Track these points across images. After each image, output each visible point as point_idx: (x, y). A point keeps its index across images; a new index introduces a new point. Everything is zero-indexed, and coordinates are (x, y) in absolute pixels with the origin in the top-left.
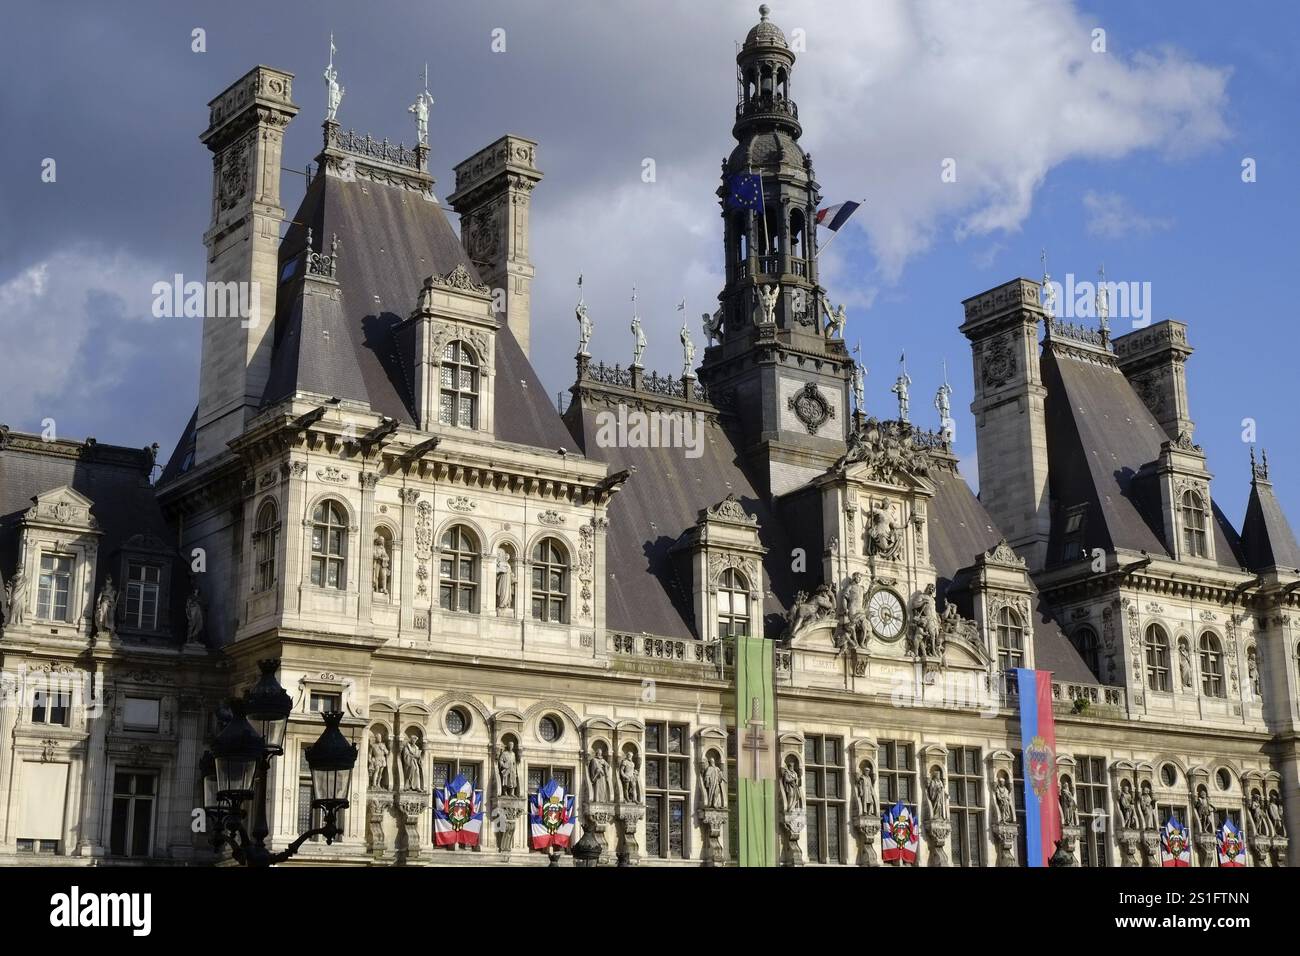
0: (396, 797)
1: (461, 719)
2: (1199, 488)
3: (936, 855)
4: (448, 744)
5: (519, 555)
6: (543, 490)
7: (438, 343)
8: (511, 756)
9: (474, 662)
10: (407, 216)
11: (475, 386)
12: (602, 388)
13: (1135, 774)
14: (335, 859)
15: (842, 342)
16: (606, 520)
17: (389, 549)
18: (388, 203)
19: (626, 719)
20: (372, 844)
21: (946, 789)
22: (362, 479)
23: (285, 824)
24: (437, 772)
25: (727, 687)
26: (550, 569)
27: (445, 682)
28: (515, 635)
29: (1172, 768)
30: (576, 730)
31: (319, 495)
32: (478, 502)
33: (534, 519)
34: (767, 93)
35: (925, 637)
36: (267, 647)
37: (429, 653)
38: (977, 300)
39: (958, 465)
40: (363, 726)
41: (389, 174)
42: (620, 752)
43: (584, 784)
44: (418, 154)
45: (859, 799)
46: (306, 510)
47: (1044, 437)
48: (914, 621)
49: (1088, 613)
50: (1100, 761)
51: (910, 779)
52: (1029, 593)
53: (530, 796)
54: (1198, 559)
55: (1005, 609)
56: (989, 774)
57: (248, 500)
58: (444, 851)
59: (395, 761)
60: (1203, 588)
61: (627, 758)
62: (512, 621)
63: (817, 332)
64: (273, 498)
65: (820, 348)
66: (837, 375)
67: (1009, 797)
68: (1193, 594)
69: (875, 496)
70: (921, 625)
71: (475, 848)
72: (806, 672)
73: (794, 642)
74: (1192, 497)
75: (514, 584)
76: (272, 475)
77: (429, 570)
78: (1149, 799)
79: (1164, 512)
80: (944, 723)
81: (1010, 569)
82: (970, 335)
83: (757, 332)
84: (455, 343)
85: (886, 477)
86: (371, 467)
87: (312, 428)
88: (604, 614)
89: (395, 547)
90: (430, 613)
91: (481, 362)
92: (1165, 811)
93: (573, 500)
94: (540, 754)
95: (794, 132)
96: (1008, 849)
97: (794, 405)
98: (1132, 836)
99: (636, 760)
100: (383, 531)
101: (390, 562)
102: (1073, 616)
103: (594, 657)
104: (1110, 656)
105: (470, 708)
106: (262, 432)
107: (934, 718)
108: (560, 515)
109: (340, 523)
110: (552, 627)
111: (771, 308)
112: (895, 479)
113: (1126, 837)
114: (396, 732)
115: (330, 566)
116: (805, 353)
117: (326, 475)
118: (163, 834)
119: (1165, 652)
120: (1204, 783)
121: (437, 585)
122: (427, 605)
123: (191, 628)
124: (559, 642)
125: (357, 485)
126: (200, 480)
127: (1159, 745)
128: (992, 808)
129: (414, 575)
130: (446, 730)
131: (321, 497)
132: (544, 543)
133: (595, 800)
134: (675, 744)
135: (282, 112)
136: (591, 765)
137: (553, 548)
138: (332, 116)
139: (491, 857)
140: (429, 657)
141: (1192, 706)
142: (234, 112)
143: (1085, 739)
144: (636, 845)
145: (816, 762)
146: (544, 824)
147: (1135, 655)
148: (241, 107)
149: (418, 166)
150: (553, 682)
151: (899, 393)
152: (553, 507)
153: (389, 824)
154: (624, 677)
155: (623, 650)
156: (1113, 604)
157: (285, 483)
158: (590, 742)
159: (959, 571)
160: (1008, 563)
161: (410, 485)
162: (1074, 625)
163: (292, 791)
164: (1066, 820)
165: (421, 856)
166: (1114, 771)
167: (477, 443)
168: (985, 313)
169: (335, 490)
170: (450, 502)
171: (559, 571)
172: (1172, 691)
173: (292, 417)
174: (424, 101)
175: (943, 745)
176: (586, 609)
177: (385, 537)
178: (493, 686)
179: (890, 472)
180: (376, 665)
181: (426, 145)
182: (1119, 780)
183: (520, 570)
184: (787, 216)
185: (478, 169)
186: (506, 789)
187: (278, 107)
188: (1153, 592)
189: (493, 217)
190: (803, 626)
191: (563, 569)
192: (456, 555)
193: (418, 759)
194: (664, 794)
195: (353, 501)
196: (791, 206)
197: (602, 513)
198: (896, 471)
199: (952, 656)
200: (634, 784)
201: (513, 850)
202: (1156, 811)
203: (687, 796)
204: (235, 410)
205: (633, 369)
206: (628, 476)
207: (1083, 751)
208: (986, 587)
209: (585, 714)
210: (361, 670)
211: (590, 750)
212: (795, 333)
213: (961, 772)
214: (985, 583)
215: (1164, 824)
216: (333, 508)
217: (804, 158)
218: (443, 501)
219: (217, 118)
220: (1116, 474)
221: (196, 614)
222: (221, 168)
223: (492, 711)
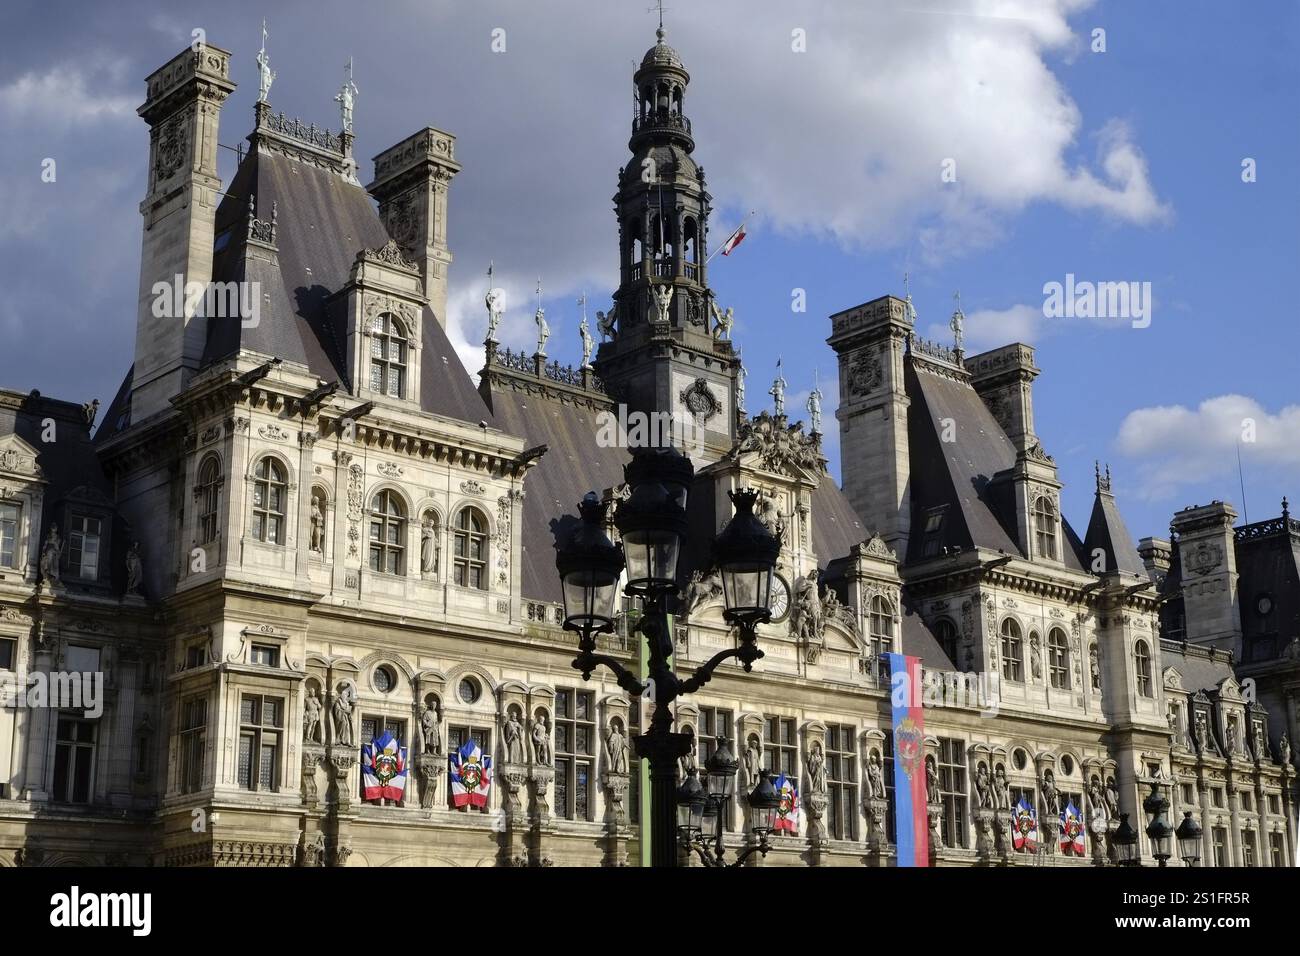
0: (328, 750)
1: (387, 677)
2: (1051, 495)
3: (814, 826)
4: (376, 701)
5: (443, 521)
6: (465, 461)
7: (370, 314)
8: (434, 715)
9: (401, 622)
10: (334, 198)
11: (403, 356)
12: (509, 373)
13: (991, 756)
14: (273, 809)
15: (730, 343)
16: (522, 493)
17: (323, 509)
18: (315, 183)
19: (539, 684)
20: (306, 796)
21: (824, 764)
22: (300, 438)
23: (227, 773)
24: (365, 728)
25: (630, 657)
26: (471, 537)
27: (374, 641)
28: (437, 599)
29: (1022, 753)
30: (493, 693)
31: (261, 452)
32: (406, 468)
33: (456, 488)
34: (664, 110)
35: (808, 619)
36: (211, 598)
37: (360, 611)
38: (844, 315)
39: (827, 465)
40: (300, 680)
41: (316, 157)
42: (533, 717)
43: (500, 745)
44: (343, 141)
45: (747, 770)
46: (248, 465)
47: (906, 442)
48: (798, 604)
49: (947, 606)
50: (959, 744)
51: (792, 753)
52: (899, 584)
53: (450, 755)
54: (1048, 561)
55: (877, 597)
56: (862, 752)
57: (190, 455)
58: (370, 806)
59: (327, 716)
60: (1053, 587)
61: (539, 721)
62: (435, 585)
63: (707, 332)
64: (215, 453)
65: (709, 347)
66: (724, 373)
67: (879, 773)
68: (1044, 592)
69: (765, 485)
70: (804, 608)
71: (399, 804)
72: (700, 647)
73: (691, 619)
74: (1045, 504)
75: (437, 549)
76: (215, 431)
77: (360, 531)
78: (1002, 781)
79: (1018, 517)
80: (823, 701)
81: (882, 560)
82: (836, 346)
83: (652, 329)
84: (385, 316)
85: (775, 467)
86: (308, 427)
87: (255, 385)
88: (519, 583)
89: (329, 507)
90: (360, 573)
91: (409, 335)
92: (1015, 791)
93: (493, 472)
94: (460, 715)
95: (688, 147)
96: (878, 823)
97: (686, 398)
98: (987, 814)
99: (547, 725)
100: (318, 492)
101: (324, 522)
102: (932, 608)
103: (510, 623)
104: (968, 647)
105: (396, 667)
106: (206, 389)
107: (814, 696)
108: (480, 485)
109: (279, 480)
110: (472, 593)
111: (666, 307)
112: (784, 470)
113: (982, 816)
114: (329, 687)
115: (270, 522)
116: (696, 351)
117: (268, 432)
118: (103, 781)
119: (1018, 644)
120: (1051, 768)
121: (367, 546)
122: (357, 565)
123: (131, 580)
124: (479, 608)
125: (296, 444)
126: (137, 438)
127: (1011, 731)
128: (865, 784)
129: (346, 536)
130: (375, 688)
131: (262, 454)
132: (465, 512)
133: (509, 762)
134: (582, 710)
135: (221, 88)
136: (506, 727)
137: (473, 517)
138: (264, 98)
139: (414, 814)
140: (359, 616)
141: (1040, 696)
142: (173, 86)
143: (947, 723)
144: (546, 807)
145: (708, 733)
146: (462, 782)
147: (992, 645)
148: (180, 81)
149: (343, 152)
150: (472, 646)
151: (776, 395)
152: (475, 478)
153: (321, 777)
154: (538, 643)
155: (536, 618)
156: (973, 598)
157: (229, 438)
158: (506, 704)
159: (831, 562)
160: (881, 554)
161: (343, 448)
162: (933, 617)
163: (234, 741)
164: (930, 798)
165: (351, 810)
166: (972, 753)
167: (404, 412)
168: (852, 327)
169: (276, 447)
170: (380, 467)
171: (477, 539)
172: (1024, 681)
173: (237, 373)
174: (349, 91)
175: (822, 722)
176: (503, 577)
177: (320, 498)
178: (417, 647)
179: (779, 463)
180: (312, 620)
181: (350, 132)
182: (976, 762)
183: (444, 536)
184: (682, 222)
185: (398, 159)
186: (429, 747)
187: (217, 82)
188: (1009, 589)
189: (412, 205)
190: (699, 603)
191: (483, 538)
192: (384, 518)
193: (349, 714)
194: (571, 758)
195: (292, 459)
196: (685, 214)
197: (519, 486)
198: (785, 463)
199: (832, 640)
200: (545, 747)
201: (434, 807)
202: (1008, 793)
203: (592, 761)
204: (173, 371)
205: (537, 357)
206: (546, 450)
207: (945, 733)
208: (861, 576)
209: (501, 678)
210: (298, 625)
211: (505, 712)
212: (687, 332)
213: (837, 748)
214: (861, 572)
215: (1014, 804)
216: (273, 464)
217: (697, 170)
218: (375, 466)
219: (154, 93)
220: (973, 480)
221: (136, 567)
222: (158, 139)
223: (416, 671)
